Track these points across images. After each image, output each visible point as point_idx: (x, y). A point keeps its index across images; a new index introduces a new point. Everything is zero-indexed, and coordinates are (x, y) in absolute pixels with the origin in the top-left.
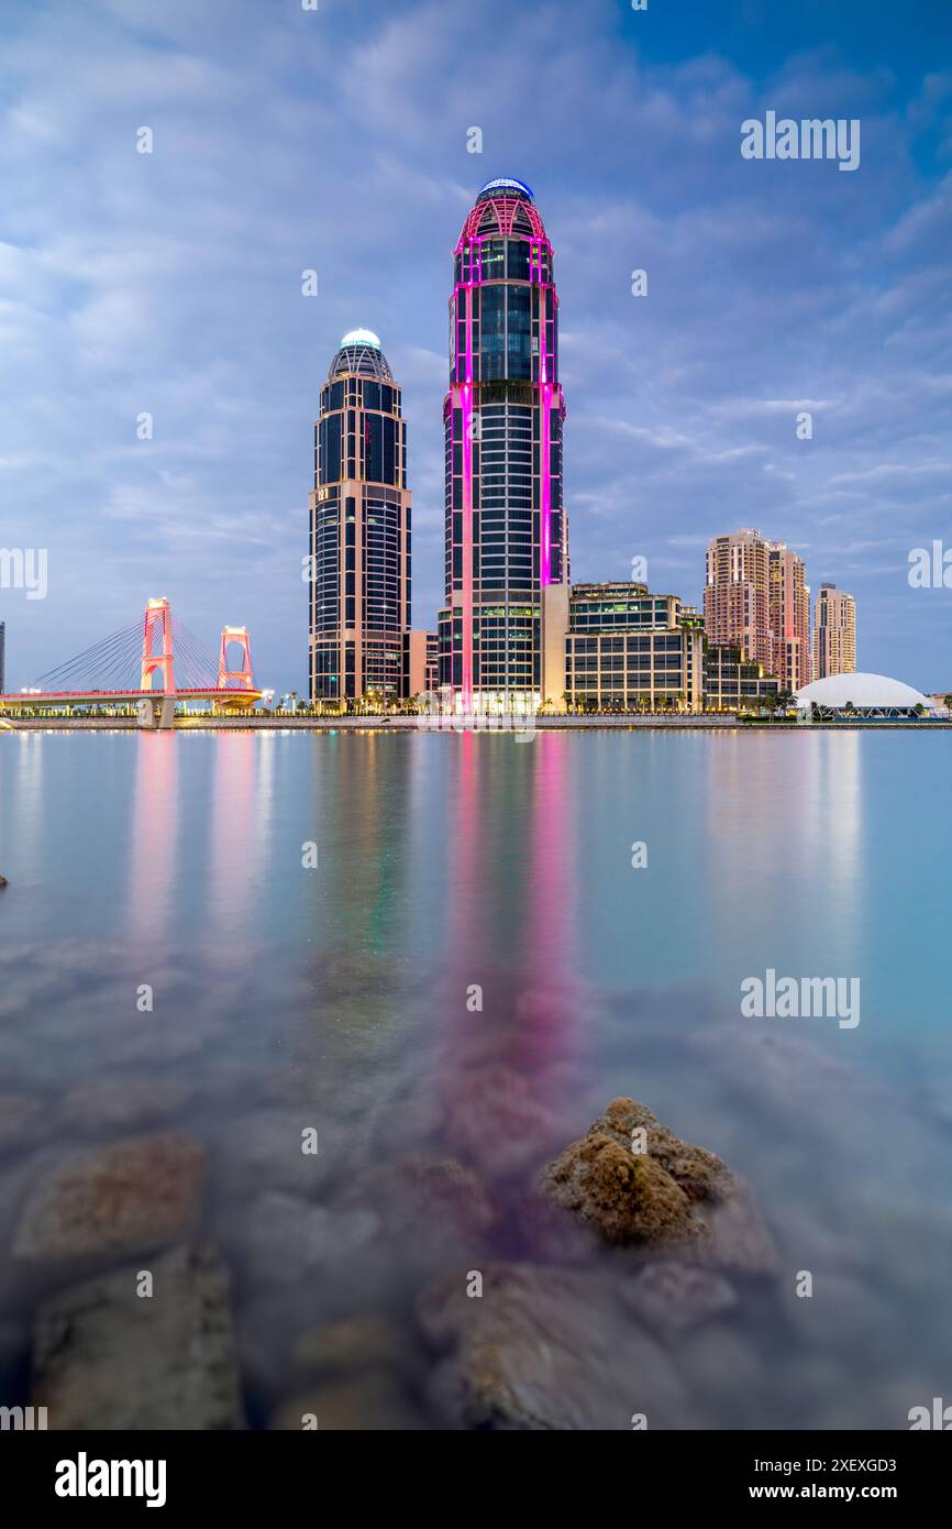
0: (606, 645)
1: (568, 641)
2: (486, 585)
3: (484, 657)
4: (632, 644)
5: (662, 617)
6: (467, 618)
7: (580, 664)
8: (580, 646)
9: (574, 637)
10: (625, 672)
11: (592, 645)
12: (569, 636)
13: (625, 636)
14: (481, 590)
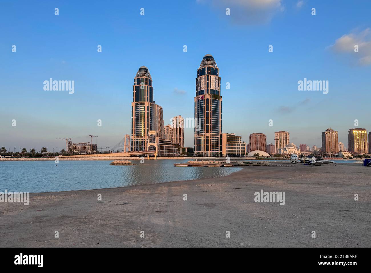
0: (233, 145)
1: (227, 144)
2: (212, 132)
3: (212, 146)
4: (237, 145)
5: (241, 140)
6: (209, 138)
7: (229, 148)
8: (229, 145)
9: (228, 143)
10: (236, 150)
11: (231, 145)
12: (227, 143)
13: (236, 143)
14: (211, 133)
